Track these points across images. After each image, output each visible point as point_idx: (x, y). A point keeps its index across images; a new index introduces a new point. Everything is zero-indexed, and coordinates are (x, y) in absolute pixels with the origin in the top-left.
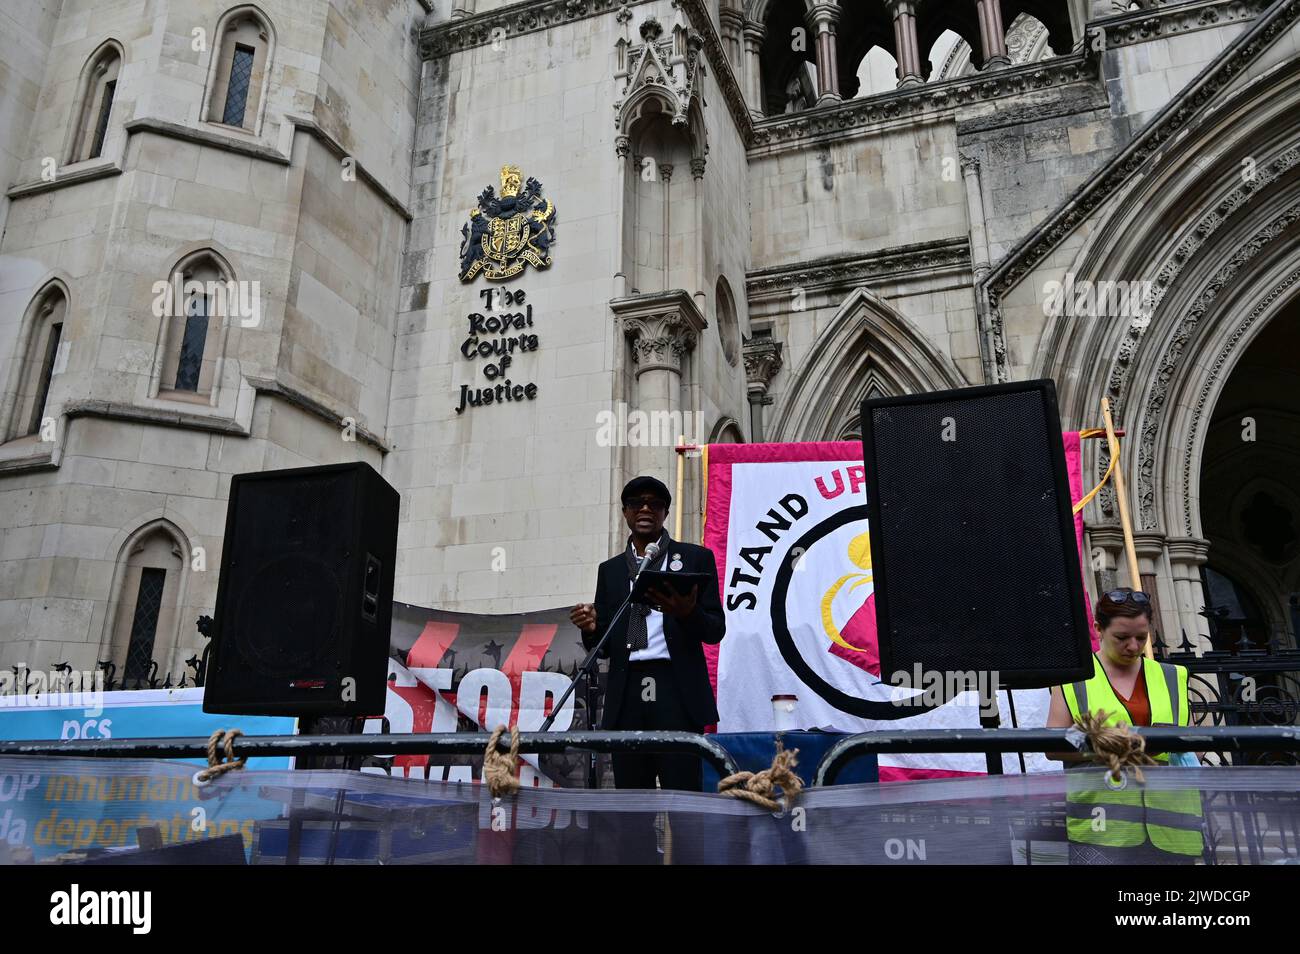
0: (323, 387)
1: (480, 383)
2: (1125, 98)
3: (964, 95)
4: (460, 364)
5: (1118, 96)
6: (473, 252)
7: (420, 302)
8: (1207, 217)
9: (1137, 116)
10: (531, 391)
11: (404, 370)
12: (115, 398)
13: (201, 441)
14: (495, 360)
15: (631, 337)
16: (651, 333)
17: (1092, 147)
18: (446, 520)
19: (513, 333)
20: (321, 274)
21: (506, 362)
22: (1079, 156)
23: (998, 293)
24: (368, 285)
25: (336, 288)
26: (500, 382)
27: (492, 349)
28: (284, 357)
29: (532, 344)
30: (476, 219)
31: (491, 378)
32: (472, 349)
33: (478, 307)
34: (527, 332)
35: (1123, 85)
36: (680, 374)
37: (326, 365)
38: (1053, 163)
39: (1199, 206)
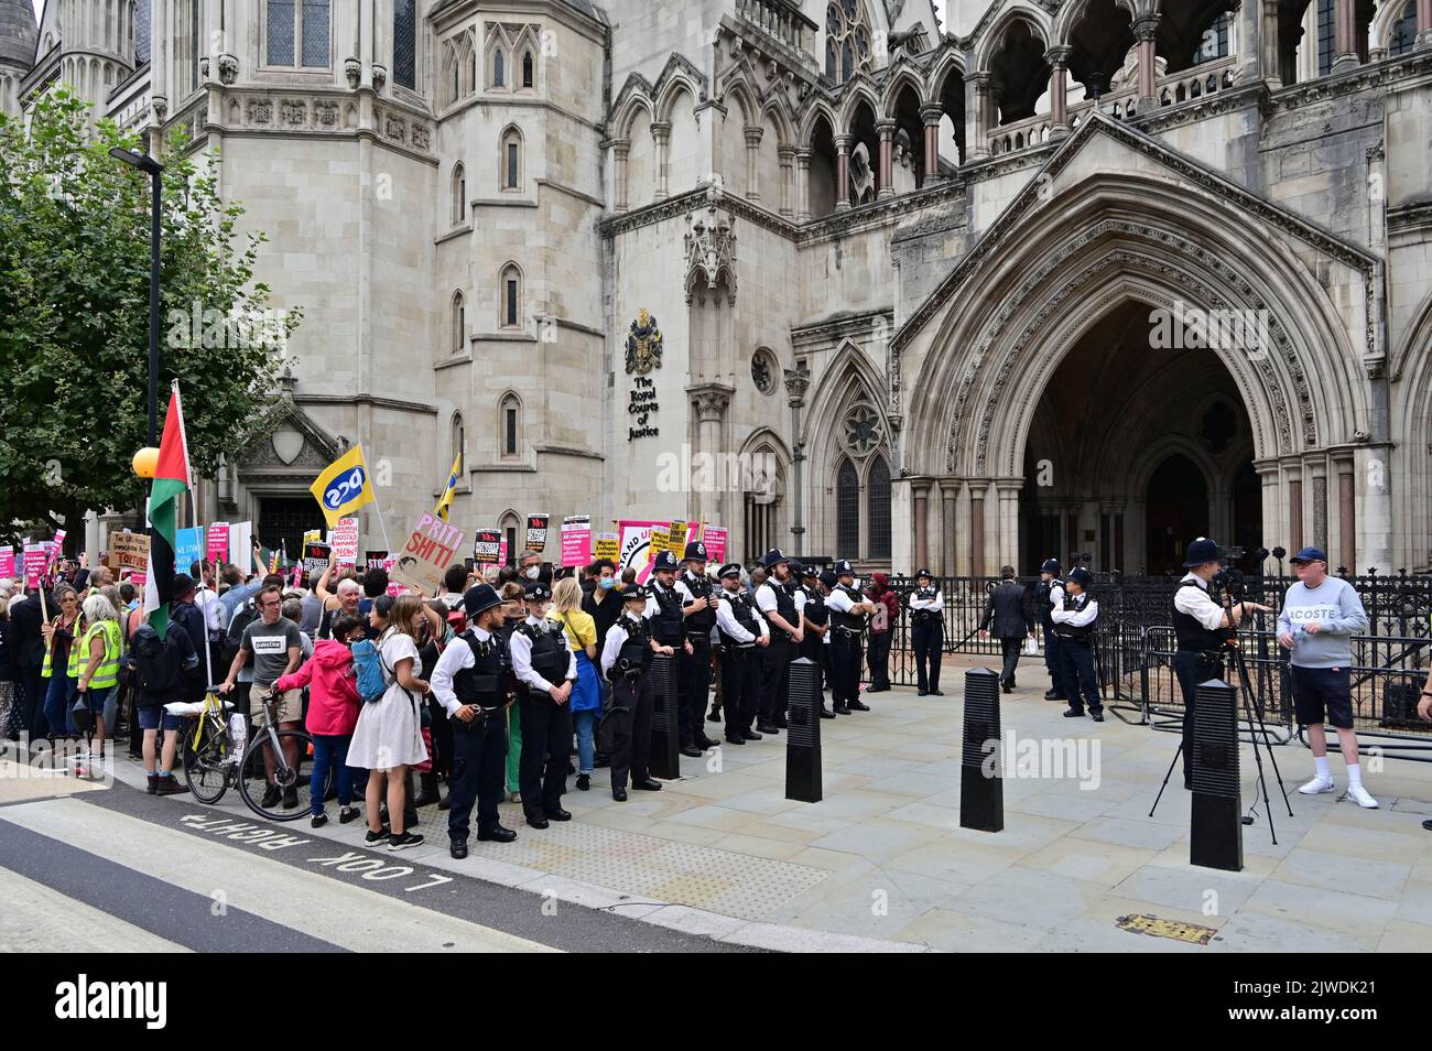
0: (567, 440)
1: (638, 427)
2: (974, 220)
3: (906, 206)
4: (629, 416)
5: (971, 218)
6: (630, 358)
7: (611, 383)
8: (1016, 294)
9: (978, 232)
10: (656, 431)
11: (608, 418)
12: (486, 463)
13: (519, 476)
14: (642, 415)
15: (695, 404)
16: (703, 403)
17: (954, 254)
18: (628, 493)
19: (648, 402)
20: (559, 388)
21: (646, 416)
22: (947, 260)
23: (898, 349)
24: (585, 381)
25: (567, 392)
26: (644, 427)
27: (641, 409)
28: (546, 434)
29: (655, 407)
30: (631, 338)
31: (641, 424)
32: (633, 409)
33: (634, 388)
34: (654, 401)
35: (974, 210)
36: (720, 422)
37: (567, 430)
38: (935, 263)
39: (1014, 285)
